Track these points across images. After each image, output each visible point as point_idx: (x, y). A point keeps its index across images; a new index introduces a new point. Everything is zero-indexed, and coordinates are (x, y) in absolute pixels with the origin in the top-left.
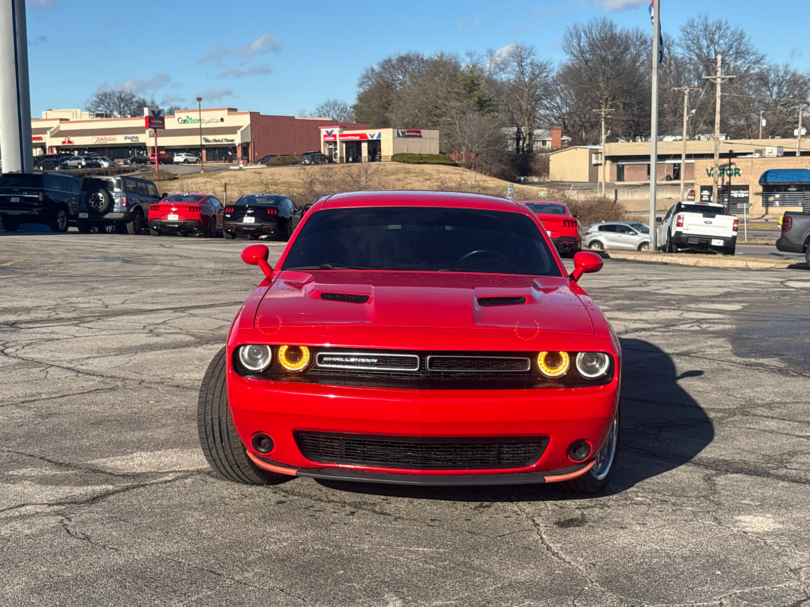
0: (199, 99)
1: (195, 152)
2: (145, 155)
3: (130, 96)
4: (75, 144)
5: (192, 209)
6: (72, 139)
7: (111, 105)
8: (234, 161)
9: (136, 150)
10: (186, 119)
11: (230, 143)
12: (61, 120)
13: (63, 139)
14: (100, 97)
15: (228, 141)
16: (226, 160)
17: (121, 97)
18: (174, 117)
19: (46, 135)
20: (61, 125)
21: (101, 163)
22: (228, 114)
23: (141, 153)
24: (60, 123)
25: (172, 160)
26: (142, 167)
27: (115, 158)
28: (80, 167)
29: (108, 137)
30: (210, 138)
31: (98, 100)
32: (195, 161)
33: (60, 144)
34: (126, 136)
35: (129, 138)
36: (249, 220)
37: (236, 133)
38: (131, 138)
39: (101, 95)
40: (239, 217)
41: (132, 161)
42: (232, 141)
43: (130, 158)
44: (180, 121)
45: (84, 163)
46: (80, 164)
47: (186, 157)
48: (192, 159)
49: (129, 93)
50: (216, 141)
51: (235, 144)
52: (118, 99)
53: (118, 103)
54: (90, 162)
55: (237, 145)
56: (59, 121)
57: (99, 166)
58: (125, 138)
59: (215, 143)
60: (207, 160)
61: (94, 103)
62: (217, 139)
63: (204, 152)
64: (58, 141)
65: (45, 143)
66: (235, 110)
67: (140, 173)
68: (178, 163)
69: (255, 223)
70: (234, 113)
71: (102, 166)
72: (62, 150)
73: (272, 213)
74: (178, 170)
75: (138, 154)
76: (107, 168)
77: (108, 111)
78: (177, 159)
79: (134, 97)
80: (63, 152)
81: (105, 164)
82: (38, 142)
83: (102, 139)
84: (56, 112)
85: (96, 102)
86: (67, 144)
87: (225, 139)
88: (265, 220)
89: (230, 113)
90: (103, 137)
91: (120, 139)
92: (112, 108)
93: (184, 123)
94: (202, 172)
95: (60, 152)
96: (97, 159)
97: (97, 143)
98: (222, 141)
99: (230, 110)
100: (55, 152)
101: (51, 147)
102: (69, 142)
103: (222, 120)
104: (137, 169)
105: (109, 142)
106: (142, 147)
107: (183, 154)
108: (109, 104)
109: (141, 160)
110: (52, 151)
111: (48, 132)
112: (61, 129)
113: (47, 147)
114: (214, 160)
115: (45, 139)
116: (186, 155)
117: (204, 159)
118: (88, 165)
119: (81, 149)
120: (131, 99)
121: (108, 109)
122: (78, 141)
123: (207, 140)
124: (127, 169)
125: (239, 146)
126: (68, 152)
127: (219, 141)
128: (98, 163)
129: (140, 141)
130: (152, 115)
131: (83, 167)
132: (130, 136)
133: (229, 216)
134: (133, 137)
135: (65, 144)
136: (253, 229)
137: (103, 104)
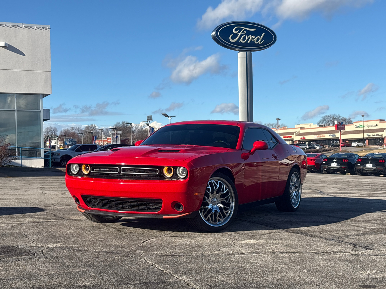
0: (363, 116)
1: (363, 141)
2: (339, 143)
3: (338, 117)
4: (306, 139)
5: (311, 160)
6: (305, 136)
7: (329, 121)
8: (382, 145)
9: (334, 141)
10: (359, 125)
11: (381, 136)
12: (301, 128)
13: (301, 137)
14: (324, 118)
15: (379, 135)
16: (378, 145)
17: (334, 117)
18: (353, 125)
19: (294, 135)
20: (301, 130)
21: (315, 147)
22: (380, 123)
23: (337, 142)
24: (300, 130)
25: (351, 145)
26: (335, 148)
27: (325, 145)
28: (306, 149)
29: (321, 135)
30: (370, 134)
31: (323, 119)
32: (362, 145)
33: (300, 139)
34: (330, 134)
35: (331, 135)
36: (334, 165)
37: (383, 131)
38: (332, 136)
39: (324, 117)
40: (329, 163)
41: (332, 146)
42: (381, 135)
43: (331, 145)
44: (356, 127)
45: (308, 147)
46: (306, 147)
47: (358, 144)
48: (360, 145)
49: (338, 115)
50: (373, 136)
51: (383, 137)
52: (332, 118)
53: (332, 120)
54: (310, 146)
55: (384, 137)
56: (300, 129)
57: (315, 148)
58: (329, 136)
59: (373, 137)
60: (369, 145)
61: (321, 121)
62: (374, 135)
63: (367, 141)
64: (299, 138)
65: (293, 139)
66: (384, 120)
67: (334, 151)
68: (354, 147)
69: (337, 166)
70: (384, 122)
71: (316, 148)
72: (301, 142)
73: (345, 161)
74: (353, 149)
75: (336, 143)
76: (318, 149)
77: (328, 124)
78: (353, 145)
79: (340, 117)
80: (301, 143)
81: (318, 148)
82: (290, 138)
83: (319, 136)
84: (301, 125)
85: (322, 120)
86: (303, 139)
87: (378, 134)
88: (342, 165)
89: (381, 122)
90: (319, 135)
91: (327, 136)
92: (329, 123)
93: (358, 127)
94: (364, 150)
95: (300, 143)
96: (314, 145)
97: (316, 138)
98: (376, 136)
99: (381, 120)
100: (298, 143)
101: (296, 141)
102: (304, 138)
103: (377, 125)
104: (333, 150)
105: (322, 138)
106: (337, 139)
107: (356, 142)
108: (328, 121)
109: (336, 145)
110: (296, 142)
111: (295, 134)
112: (301, 132)
113: (294, 141)
114: (372, 145)
115: (293, 137)
116: (357, 143)
117: (367, 144)
118: (310, 148)
119: (309, 141)
120: (339, 118)
121: (327, 123)
122: (308, 137)
123: (369, 135)
124: (328, 150)
125: (385, 138)
126: (303, 143)
127: (375, 135)
128: (314, 147)
129: (336, 137)
130: (339, 124)
131: (307, 149)
132: (332, 134)
133: (324, 163)
134: (333, 135)
135: (302, 139)
136: (336, 169)
137: (326, 121)
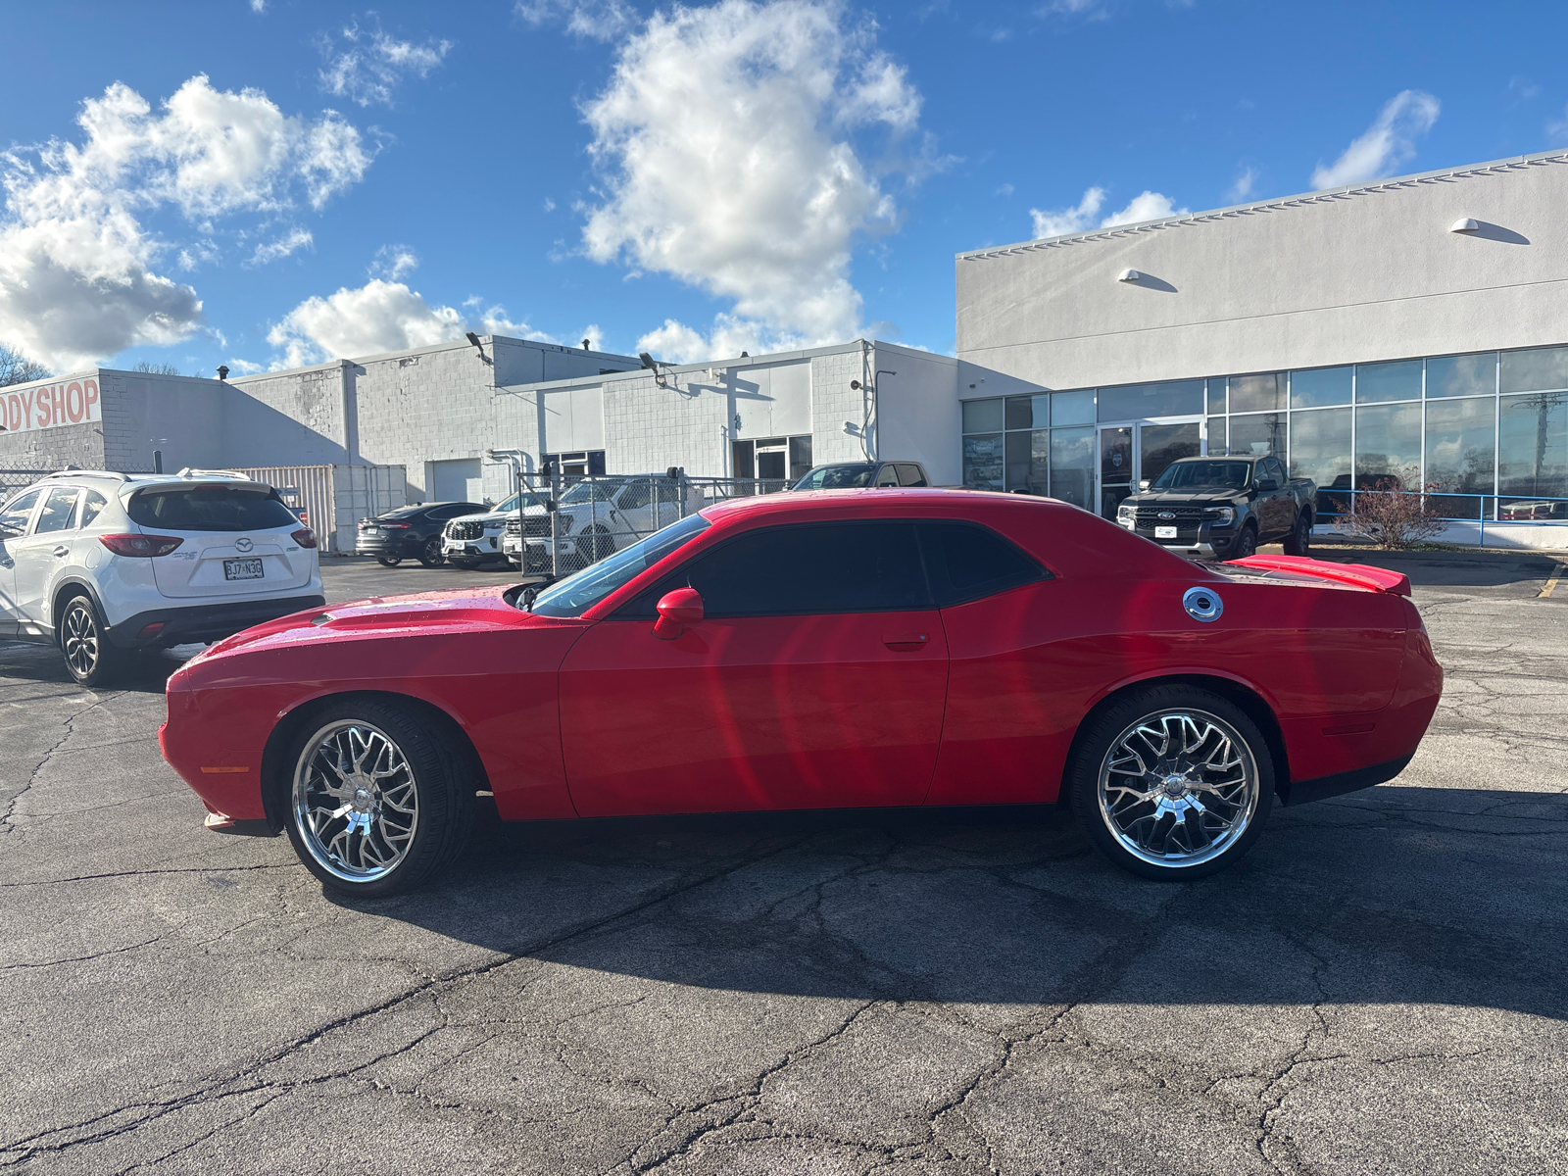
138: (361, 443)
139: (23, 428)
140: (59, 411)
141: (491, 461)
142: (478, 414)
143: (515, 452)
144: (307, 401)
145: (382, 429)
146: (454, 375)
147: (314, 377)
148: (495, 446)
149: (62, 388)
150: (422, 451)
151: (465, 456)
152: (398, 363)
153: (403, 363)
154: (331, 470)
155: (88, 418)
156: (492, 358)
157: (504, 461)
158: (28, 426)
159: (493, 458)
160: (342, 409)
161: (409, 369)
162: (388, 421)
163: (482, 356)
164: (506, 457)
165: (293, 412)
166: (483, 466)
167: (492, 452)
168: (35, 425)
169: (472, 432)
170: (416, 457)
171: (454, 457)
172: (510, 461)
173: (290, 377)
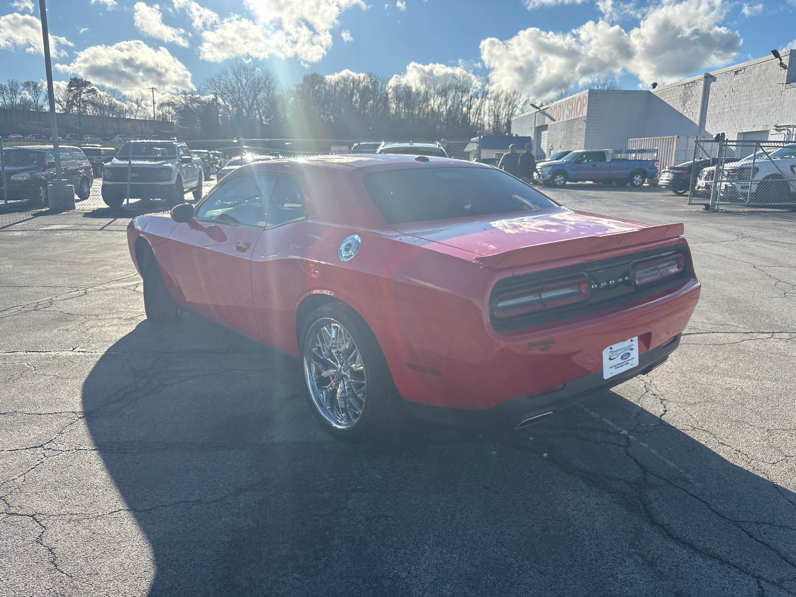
138: (707, 122)
139: (561, 120)
140: (573, 111)
141: (775, 132)
142: (773, 102)
143: (790, 126)
144: (685, 99)
145: (719, 113)
146: (764, 77)
147: (690, 85)
148: (779, 122)
149: (575, 100)
150: (738, 126)
151: (760, 129)
152: (734, 73)
153: (736, 73)
154: (675, 139)
155: (582, 114)
156: (787, 64)
157: (783, 132)
158: (563, 119)
159: (776, 130)
160: (700, 103)
161: (739, 76)
162: (723, 108)
163: (781, 64)
164: (784, 129)
165: (677, 106)
166: (769, 135)
167: (776, 126)
168: (565, 119)
169: (767, 113)
170: (734, 130)
171: (755, 130)
172: (786, 132)
173: (679, 86)
